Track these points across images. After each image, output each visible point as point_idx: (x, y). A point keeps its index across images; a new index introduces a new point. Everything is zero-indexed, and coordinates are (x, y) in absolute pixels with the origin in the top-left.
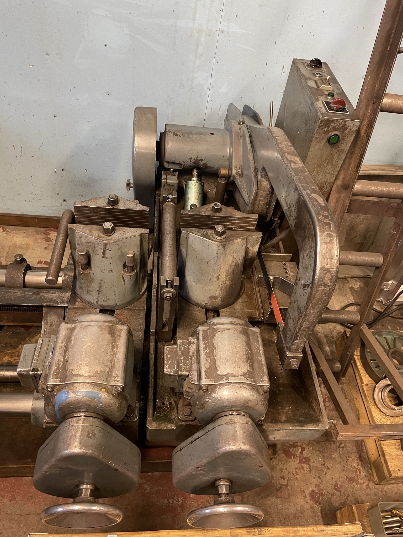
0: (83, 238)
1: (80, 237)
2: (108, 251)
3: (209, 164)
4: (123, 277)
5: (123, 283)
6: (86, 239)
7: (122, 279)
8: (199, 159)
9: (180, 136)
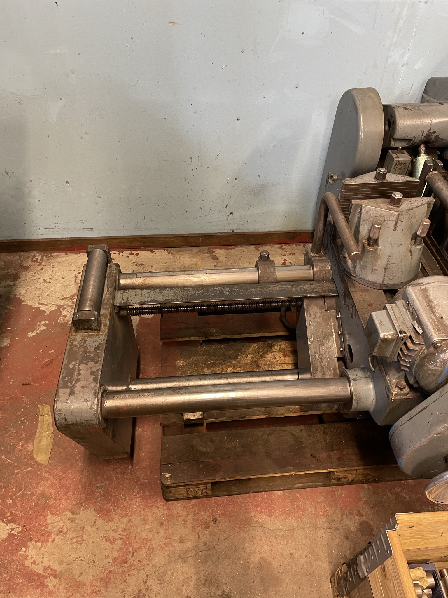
0: (371, 213)
1: (367, 212)
2: (400, 222)
3: (441, 136)
4: (411, 251)
5: (410, 257)
6: (375, 213)
7: (409, 253)
8: (432, 131)
9: (410, 110)
